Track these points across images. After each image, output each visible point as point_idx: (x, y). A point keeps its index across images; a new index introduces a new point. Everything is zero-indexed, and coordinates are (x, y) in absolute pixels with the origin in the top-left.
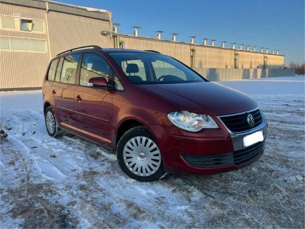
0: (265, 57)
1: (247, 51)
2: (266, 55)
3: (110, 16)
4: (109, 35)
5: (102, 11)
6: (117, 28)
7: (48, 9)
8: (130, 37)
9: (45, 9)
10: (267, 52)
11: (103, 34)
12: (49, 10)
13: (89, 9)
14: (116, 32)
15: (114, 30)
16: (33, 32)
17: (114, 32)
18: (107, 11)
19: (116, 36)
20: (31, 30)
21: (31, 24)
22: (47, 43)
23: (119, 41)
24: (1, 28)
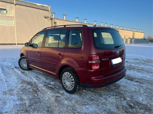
0: (134, 33)
1: (124, 30)
2: (134, 32)
3: (49, 9)
4: (49, 18)
5: (45, 5)
6: (54, 15)
7: (15, 3)
8: (60, 20)
9: (14, 4)
10: (135, 31)
11: (45, 18)
12: (16, 4)
13: (38, 4)
14: (53, 17)
15: (52, 16)
16: (6, 15)
17: (52, 17)
18: (48, 6)
19: (52, 19)
20: (5, 14)
21: (5, 11)
22: (14, 21)
23: (54, 21)
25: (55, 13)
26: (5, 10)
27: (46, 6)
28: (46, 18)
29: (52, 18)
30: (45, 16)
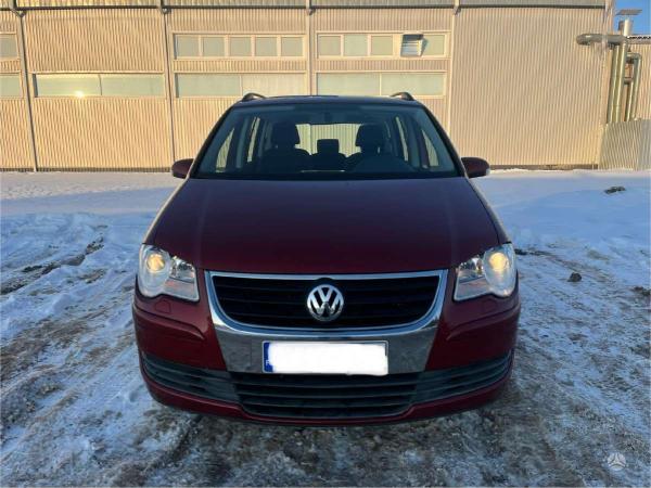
4: (599, 41)
6: (632, 22)
7: (457, 4)
9: (452, 7)
11: (583, 42)
12: (460, 7)
14: (625, 34)
15: (621, 27)
16: (423, 56)
17: (619, 33)
19: (619, 44)
20: (419, 53)
21: (420, 42)
22: (448, 77)
23: (626, 54)
24: (369, 57)
25: (635, 13)
26: (419, 37)
28: (584, 44)
29: (615, 40)
30: (584, 35)
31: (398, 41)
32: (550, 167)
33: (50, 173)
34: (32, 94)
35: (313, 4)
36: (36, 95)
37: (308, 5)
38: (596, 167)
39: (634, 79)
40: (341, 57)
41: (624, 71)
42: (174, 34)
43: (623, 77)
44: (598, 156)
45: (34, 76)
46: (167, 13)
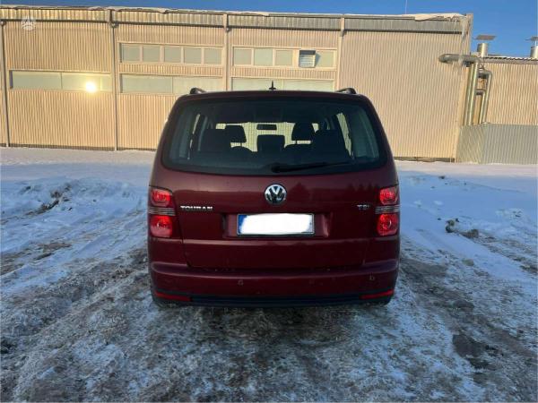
3: (464, 23)
4: (457, 60)
5: (446, 15)
7: (343, 28)
8: (511, 61)
9: (339, 30)
12: (346, 31)
13: (419, 16)
14: (483, 55)
16: (317, 68)
17: (475, 54)
18: (458, 15)
19: (474, 62)
20: (313, 65)
21: (313, 57)
22: (336, 84)
23: (478, 71)
24: (274, 66)
25: (491, 38)
26: (313, 53)
27: (451, 15)
28: (445, 61)
30: (444, 55)
31: (296, 55)
32: (416, 159)
33: (19, 148)
34: (8, 86)
35: (230, 24)
36: (12, 87)
37: (225, 25)
38: (453, 160)
39: (486, 91)
40: (251, 66)
41: (476, 84)
42: (120, 44)
43: (476, 89)
44: (455, 153)
45: (11, 72)
46: (115, 27)
